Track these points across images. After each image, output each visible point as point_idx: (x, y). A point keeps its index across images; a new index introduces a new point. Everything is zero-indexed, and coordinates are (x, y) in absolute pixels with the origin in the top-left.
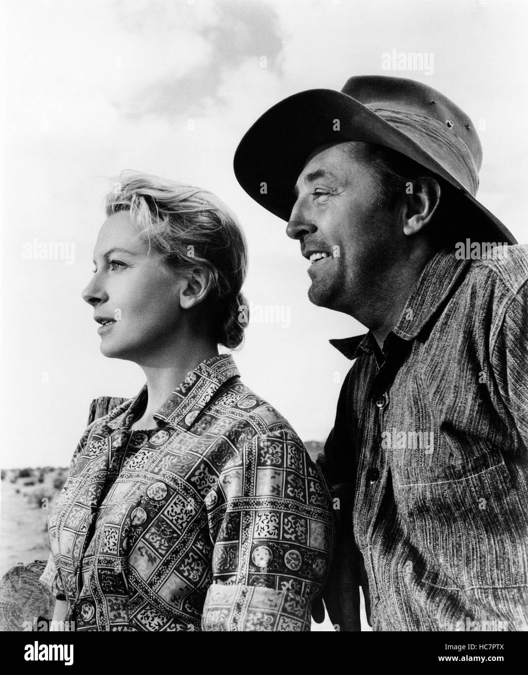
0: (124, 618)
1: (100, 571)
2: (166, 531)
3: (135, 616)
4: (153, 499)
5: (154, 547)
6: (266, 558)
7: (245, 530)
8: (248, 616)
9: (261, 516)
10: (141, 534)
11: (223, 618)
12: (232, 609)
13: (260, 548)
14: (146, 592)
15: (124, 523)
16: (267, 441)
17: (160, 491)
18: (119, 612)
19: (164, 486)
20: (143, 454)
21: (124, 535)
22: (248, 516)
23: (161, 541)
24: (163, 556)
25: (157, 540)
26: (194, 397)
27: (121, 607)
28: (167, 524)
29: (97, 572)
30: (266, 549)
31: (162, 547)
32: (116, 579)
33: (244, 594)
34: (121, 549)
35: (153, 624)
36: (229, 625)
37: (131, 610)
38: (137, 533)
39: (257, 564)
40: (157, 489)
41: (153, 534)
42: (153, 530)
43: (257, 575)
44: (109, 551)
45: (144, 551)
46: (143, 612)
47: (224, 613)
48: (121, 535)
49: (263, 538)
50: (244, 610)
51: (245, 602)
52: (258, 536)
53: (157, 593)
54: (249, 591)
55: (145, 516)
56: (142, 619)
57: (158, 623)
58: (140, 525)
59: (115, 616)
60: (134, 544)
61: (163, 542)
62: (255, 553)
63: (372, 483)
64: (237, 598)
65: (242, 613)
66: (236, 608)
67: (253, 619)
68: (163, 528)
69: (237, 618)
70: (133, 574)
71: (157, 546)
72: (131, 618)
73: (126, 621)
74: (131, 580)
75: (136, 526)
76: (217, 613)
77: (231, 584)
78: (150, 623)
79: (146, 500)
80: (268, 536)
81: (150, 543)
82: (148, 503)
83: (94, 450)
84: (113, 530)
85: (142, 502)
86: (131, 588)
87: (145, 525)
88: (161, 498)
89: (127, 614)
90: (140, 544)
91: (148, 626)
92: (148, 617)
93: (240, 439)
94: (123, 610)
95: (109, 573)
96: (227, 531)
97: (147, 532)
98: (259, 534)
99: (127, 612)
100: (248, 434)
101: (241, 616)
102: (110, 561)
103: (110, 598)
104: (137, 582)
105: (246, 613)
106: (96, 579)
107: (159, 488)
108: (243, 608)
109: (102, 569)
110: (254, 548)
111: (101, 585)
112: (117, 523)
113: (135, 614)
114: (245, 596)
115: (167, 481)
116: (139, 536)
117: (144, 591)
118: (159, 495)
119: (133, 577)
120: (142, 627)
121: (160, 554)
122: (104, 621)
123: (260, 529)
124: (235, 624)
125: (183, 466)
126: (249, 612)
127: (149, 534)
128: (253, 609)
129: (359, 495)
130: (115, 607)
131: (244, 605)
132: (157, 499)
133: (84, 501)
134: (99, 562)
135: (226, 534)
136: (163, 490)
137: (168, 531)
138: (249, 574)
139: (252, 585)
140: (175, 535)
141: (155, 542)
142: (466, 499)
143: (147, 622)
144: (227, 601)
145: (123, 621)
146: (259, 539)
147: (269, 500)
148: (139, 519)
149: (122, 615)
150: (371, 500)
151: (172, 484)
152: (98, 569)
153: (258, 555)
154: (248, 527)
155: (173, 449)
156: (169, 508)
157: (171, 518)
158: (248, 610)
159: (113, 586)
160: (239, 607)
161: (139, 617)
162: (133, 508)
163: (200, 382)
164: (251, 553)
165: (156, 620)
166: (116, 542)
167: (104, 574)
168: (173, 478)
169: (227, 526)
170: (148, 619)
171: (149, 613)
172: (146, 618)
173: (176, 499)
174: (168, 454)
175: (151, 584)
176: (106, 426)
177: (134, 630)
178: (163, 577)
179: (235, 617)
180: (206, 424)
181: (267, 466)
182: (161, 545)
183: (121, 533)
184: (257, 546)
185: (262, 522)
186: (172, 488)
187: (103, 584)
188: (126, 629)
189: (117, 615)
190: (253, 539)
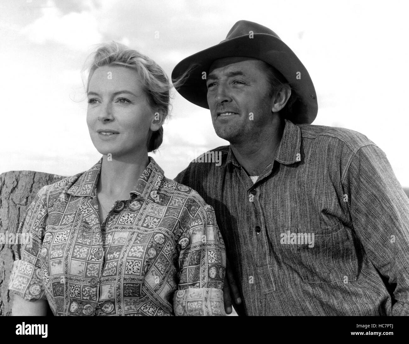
0: (134, 309)
1: (125, 284)
2: (164, 261)
3: (140, 308)
4: (158, 243)
5: (159, 270)
6: (215, 273)
7: (203, 259)
8: (211, 303)
9: (211, 251)
10: (154, 263)
11: (200, 305)
12: (203, 301)
13: (212, 268)
14: (152, 295)
15: (145, 257)
16: (208, 212)
17: (161, 239)
18: (130, 306)
19: (163, 236)
20: (128, 215)
21: (145, 264)
22: (204, 252)
23: (162, 266)
24: (162, 274)
25: (161, 266)
26: (151, 182)
27: (132, 303)
28: (165, 257)
29: (123, 286)
30: (215, 269)
31: (163, 270)
32: (135, 289)
33: (207, 292)
34: (143, 272)
35: (150, 311)
36: (204, 309)
37: (138, 305)
38: (151, 263)
39: (211, 277)
40: (160, 238)
41: (159, 263)
42: (159, 261)
43: (211, 282)
44: (133, 273)
45: (154, 273)
46: (144, 305)
47: (200, 303)
48: (144, 264)
49: (213, 263)
50: (208, 301)
51: (209, 297)
52: (211, 262)
53: (158, 295)
54: (209, 290)
55: (155, 253)
56: (144, 309)
57: (152, 310)
58: (153, 258)
59: (128, 308)
60: (150, 269)
61: (163, 267)
62: (210, 271)
63: (258, 233)
64: (204, 295)
65: (207, 302)
66: (205, 300)
67: (213, 305)
68: (163, 259)
69: (207, 305)
70: (146, 286)
71: (160, 270)
72: (138, 309)
73: (135, 311)
74: (144, 289)
75: (151, 259)
76: (196, 303)
77: (196, 287)
78: (148, 311)
79: (155, 244)
80: (216, 262)
81: (157, 268)
82: (156, 246)
83: (84, 210)
84: (136, 261)
85: (153, 245)
86: (143, 293)
87: (155, 258)
88: (162, 243)
89: (135, 307)
90: (153, 269)
91: (147, 313)
92: (147, 308)
93: (192, 209)
94: (133, 305)
95: (132, 285)
96: (197, 260)
97: (156, 262)
98: (211, 261)
99: (136, 306)
100: (196, 207)
101: (208, 304)
102: (133, 279)
103: (127, 299)
104: (148, 290)
105: (209, 303)
106: (121, 289)
107: (160, 237)
108: (208, 299)
109: (127, 284)
110: (209, 268)
111: (124, 292)
112: (139, 257)
113: (140, 307)
114: (208, 293)
115: (164, 233)
116: (153, 264)
117: (151, 294)
118: (161, 241)
119: (145, 287)
120: (145, 314)
121: (161, 273)
122: (121, 312)
123: (211, 258)
124: (207, 308)
125: (170, 224)
126: (211, 301)
127: (157, 263)
128: (212, 300)
129: (254, 240)
130: (129, 304)
131: (208, 298)
132: (160, 243)
133: (82, 242)
134: (125, 279)
135: (196, 261)
136: (163, 239)
137: (165, 261)
138: (208, 282)
139: (209, 287)
140: (168, 263)
141: (160, 267)
142: (329, 244)
143: (147, 311)
144: (200, 297)
145: (133, 311)
146: (211, 263)
147: (214, 243)
148: (152, 255)
149: (132, 308)
150: (261, 242)
151: (166, 234)
152: (124, 284)
153: (211, 272)
154: (204, 257)
155: (149, 213)
156: (166, 248)
157: (166, 253)
158: (210, 301)
159: (133, 293)
160: (206, 299)
161: (142, 308)
162: (148, 249)
163: (152, 174)
164: (208, 271)
165: (151, 309)
166: (139, 268)
167: (128, 286)
168: (166, 231)
169: (197, 257)
170: (147, 309)
171: (148, 306)
172: (146, 309)
173: (168, 243)
174: (147, 216)
175: (155, 291)
176: (66, 193)
177: (140, 315)
178: (162, 286)
179: (205, 305)
180: (162, 199)
181: (210, 225)
182: (162, 269)
183: (143, 263)
184: (211, 267)
185: (212, 254)
186: (167, 237)
187: (125, 292)
188: (136, 315)
189: (129, 308)
190: (208, 264)
